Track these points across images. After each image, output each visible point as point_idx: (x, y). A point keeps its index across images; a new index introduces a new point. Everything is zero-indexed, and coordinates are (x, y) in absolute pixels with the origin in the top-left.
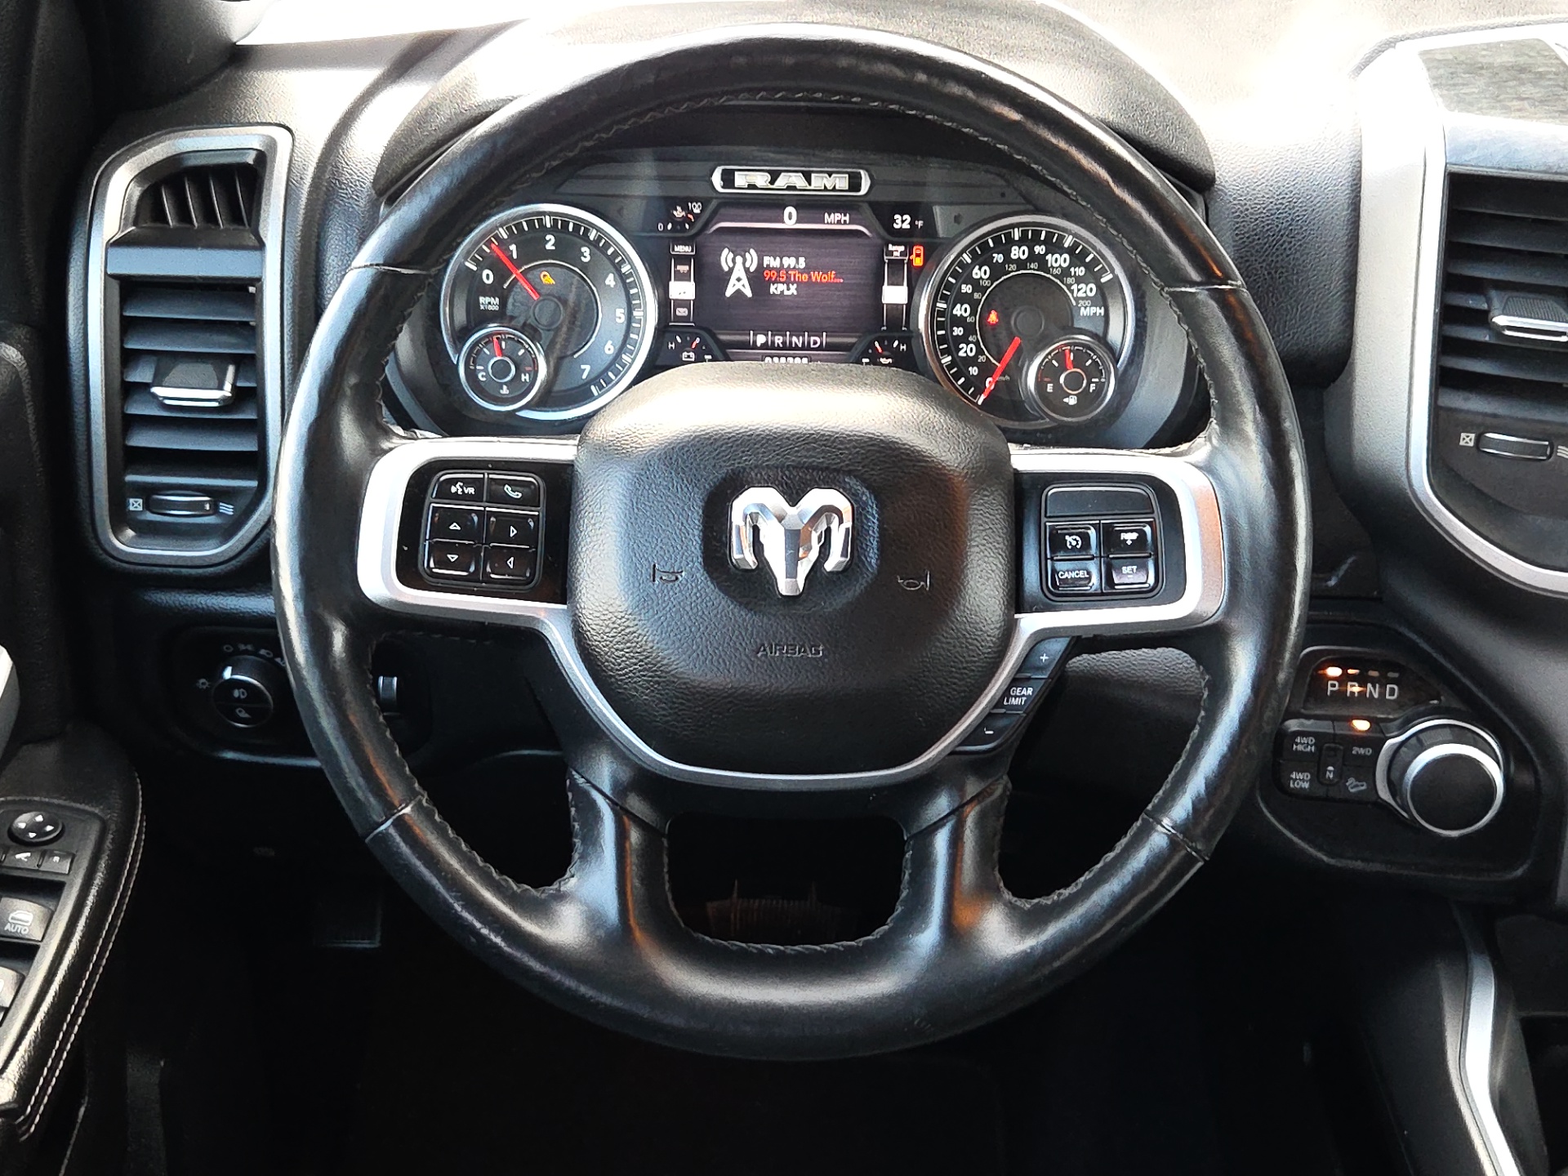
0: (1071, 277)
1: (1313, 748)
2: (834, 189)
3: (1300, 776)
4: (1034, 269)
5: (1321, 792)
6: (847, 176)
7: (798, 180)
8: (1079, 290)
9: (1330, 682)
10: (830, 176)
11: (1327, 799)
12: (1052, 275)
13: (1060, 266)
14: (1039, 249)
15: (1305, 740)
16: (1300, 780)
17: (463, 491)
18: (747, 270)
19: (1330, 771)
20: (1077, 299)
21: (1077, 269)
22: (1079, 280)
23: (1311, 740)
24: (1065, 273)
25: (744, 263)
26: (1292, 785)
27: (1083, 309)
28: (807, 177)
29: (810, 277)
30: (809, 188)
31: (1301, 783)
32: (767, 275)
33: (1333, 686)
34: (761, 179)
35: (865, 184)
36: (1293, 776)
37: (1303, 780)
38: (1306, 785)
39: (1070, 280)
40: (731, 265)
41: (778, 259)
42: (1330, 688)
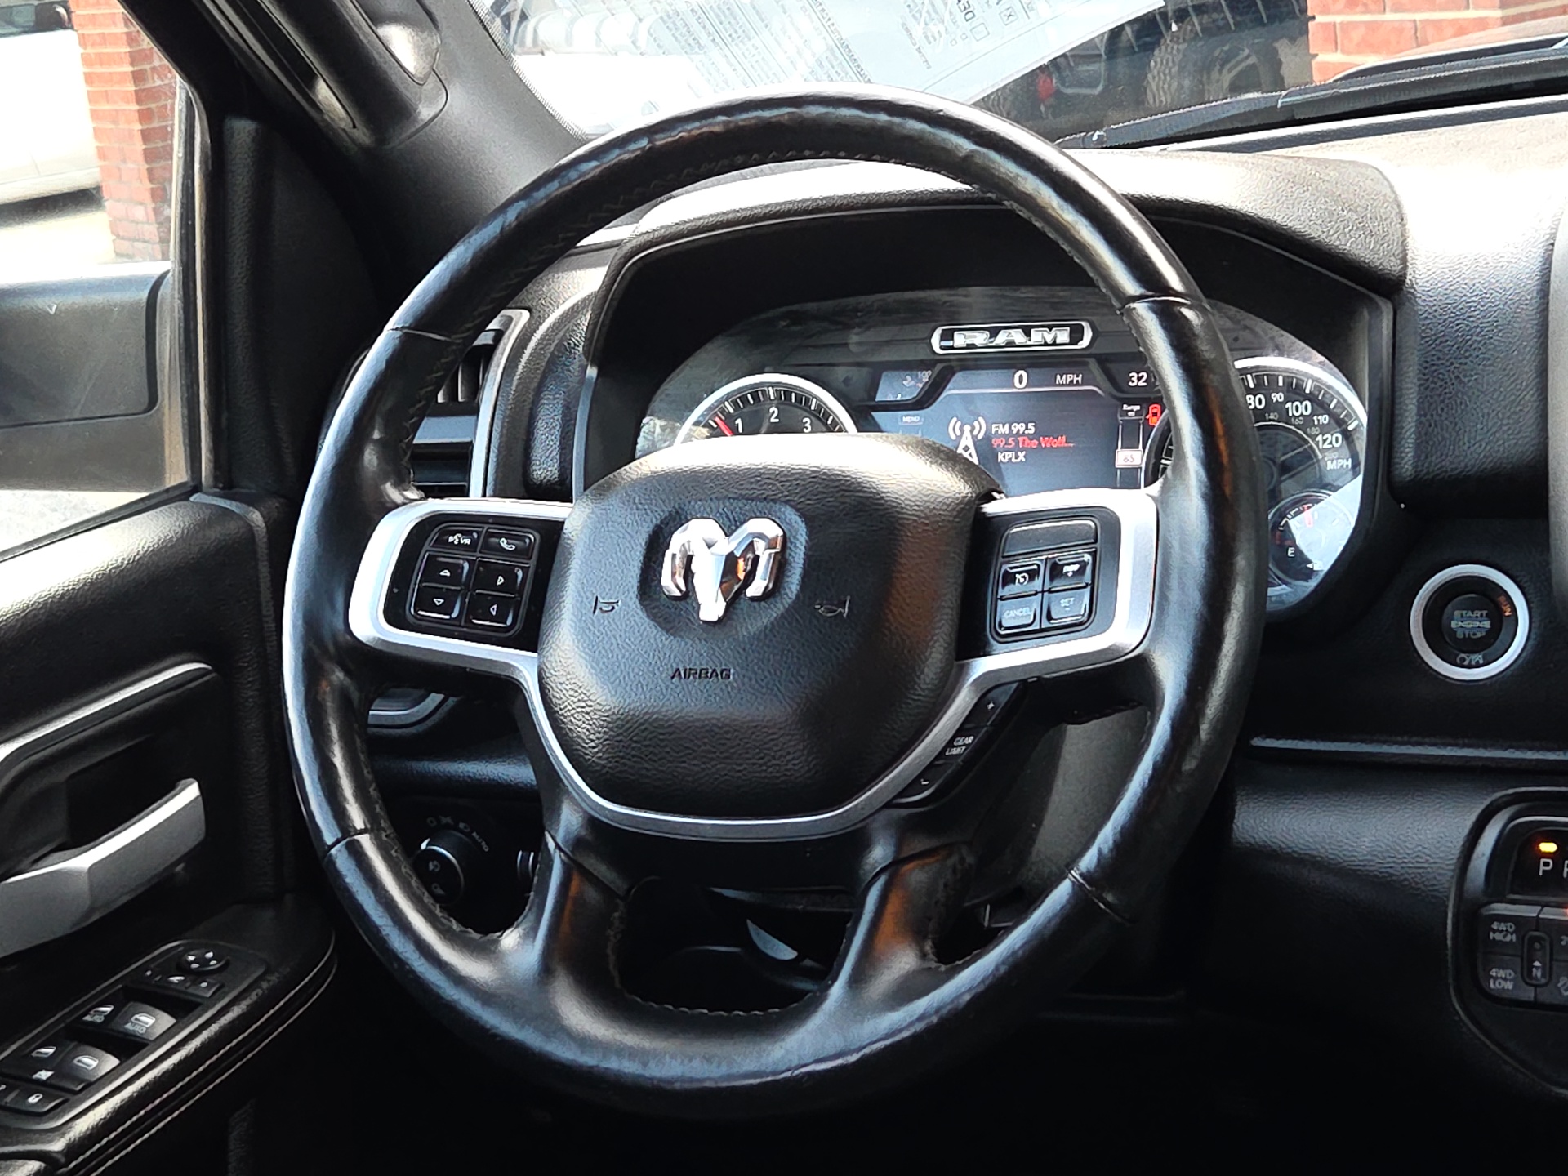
0: (1315, 426)
1: (1514, 937)
2: (1054, 344)
3: (1502, 973)
4: (1274, 421)
5: (1528, 994)
6: (1068, 328)
7: (1018, 337)
8: (1324, 441)
9: (1543, 860)
10: (1050, 330)
11: (1535, 1005)
12: (1295, 425)
13: (1302, 415)
14: (1277, 397)
15: (1503, 927)
16: (1502, 980)
17: (459, 542)
18: (974, 438)
19: (1537, 968)
20: (1323, 451)
21: (1320, 417)
22: (1324, 430)
23: (1511, 927)
24: (1308, 421)
25: (972, 431)
26: (1492, 985)
27: (1329, 463)
28: (1028, 334)
29: (1040, 444)
30: (1029, 343)
31: (1503, 983)
32: (995, 442)
33: (1546, 864)
34: (980, 338)
35: (1088, 335)
36: (1493, 973)
37: (1505, 979)
38: (1509, 985)
39: (1314, 431)
40: (958, 433)
41: (1007, 426)
42: (1542, 868)
